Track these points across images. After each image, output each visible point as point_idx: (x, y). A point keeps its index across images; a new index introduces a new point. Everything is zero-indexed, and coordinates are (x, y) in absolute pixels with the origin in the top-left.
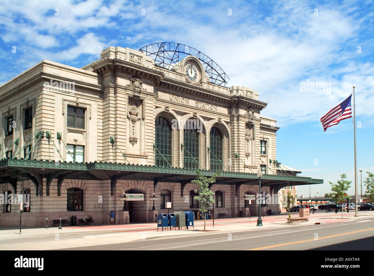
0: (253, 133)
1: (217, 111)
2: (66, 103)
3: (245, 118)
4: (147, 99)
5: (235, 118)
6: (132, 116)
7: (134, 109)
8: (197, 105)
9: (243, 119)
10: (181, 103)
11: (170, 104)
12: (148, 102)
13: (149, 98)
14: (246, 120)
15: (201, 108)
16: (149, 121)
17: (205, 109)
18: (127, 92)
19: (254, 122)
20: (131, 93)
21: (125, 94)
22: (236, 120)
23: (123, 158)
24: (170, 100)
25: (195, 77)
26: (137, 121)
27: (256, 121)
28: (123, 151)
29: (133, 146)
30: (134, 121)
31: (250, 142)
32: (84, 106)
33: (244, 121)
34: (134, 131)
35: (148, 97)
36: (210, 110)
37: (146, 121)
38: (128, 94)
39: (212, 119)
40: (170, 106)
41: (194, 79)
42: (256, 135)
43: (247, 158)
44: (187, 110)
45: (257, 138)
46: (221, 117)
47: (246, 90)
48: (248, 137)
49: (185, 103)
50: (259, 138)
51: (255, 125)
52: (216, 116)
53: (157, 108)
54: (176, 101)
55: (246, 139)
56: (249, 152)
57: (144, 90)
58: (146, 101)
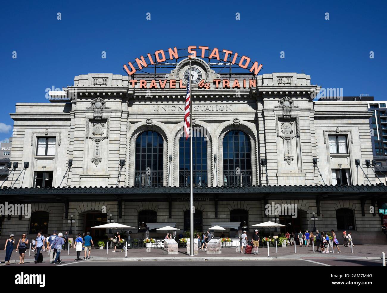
0: (297, 129)
1: (233, 111)
2: (35, 135)
3: (275, 112)
4: (111, 117)
5: (259, 115)
6: (96, 136)
7: (98, 129)
8: (196, 109)
9: (271, 113)
10: (171, 111)
11: (154, 116)
12: (114, 119)
14: (277, 114)
15: (204, 112)
16: (114, 139)
17: (210, 112)
18: (86, 115)
19: (294, 114)
20: (91, 115)
21: (85, 117)
22: (261, 117)
23: (78, 180)
24: (154, 112)
25: (198, 79)
26: (101, 140)
27: (299, 112)
28: (80, 173)
29: (96, 166)
30: (97, 141)
31: (293, 141)
32: (54, 135)
33: (274, 116)
34: (98, 151)
35: (113, 115)
36: (219, 111)
37: (109, 139)
38: (87, 117)
39: (224, 121)
40: (154, 118)
41: (197, 81)
42: (301, 131)
43: (288, 163)
44: (181, 118)
45: (303, 134)
46: (239, 117)
47: (277, 77)
48: (289, 134)
49: (177, 111)
50: (308, 134)
51: (298, 117)
52: (231, 117)
53: (136, 123)
54: (163, 111)
55: (284, 139)
56: (290, 155)
57: (107, 108)
58: (110, 119)
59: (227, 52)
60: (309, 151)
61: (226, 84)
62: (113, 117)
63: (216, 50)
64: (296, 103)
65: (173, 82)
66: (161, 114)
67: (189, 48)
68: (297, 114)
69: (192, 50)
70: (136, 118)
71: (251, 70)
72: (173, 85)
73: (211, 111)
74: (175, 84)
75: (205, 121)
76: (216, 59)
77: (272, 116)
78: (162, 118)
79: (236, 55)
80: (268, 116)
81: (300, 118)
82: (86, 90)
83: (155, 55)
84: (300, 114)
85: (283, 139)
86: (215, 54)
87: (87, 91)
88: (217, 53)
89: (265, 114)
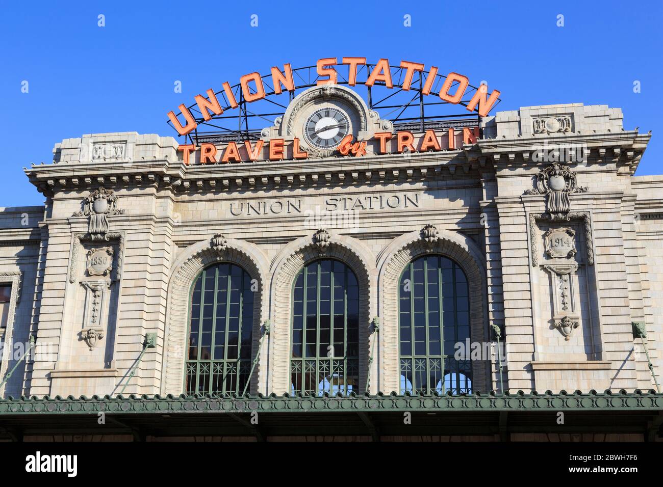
1: (421, 207)
3: (526, 204)
4: (129, 232)
6: (94, 278)
7: (98, 261)
9: (517, 209)
10: (270, 215)
11: (231, 227)
12: (134, 237)
13: (137, 227)
14: (533, 209)
16: (132, 283)
17: (364, 211)
18: (73, 230)
19: (576, 207)
20: (83, 229)
21: (70, 234)
24: (232, 217)
25: (340, 135)
26: (107, 288)
27: (591, 202)
29: (90, 350)
30: (97, 290)
31: (576, 277)
32: (6, 279)
34: (97, 314)
35: (133, 227)
36: (387, 209)
37: (122, 284)
38: (76, 233)
39: (399, 234)
40: (231, 231)
41: (336, 142)
42: (597, 251)
43: (564, 334)
44: (294, 228)
45: (604, 259)
46: (436, 222)
47: (532, 116)
48: (565, 261)
49: (284, 213)
50: (618, 259)
51: (588, 216)
52: (416, 223)
53: (191, 244)
54: (253, 214)
55: (552, 273)
56: (569, 313)
57: (121, 212)
58: (126, 238)
59: (411, 67)
60: (622, 302)
61: (405, 143)
62: (134, 231)
63: (383, 64)
64: (581, 181)
65: (277, 145)
66: (247, 221)
67: (320, 65)
68: (585, 207)
69: (326, 67)
70: (189, 233)
71: (471, 106)
72: (277, 153)
73: (368, 210)
74: (280, 149)
75: (354, 235)
76: (385, 85)
77: (519, 214)
78: (251, 230)
79: (433, 72)
80: (509, 214)
81: (594, 218)
82: (73, 170)
83: (240, 84)
84: (595, 207)
85: (550, 274)
86: (381, 74)
87: (76, 174)
88: (386, 71)
89: (500, 211)
